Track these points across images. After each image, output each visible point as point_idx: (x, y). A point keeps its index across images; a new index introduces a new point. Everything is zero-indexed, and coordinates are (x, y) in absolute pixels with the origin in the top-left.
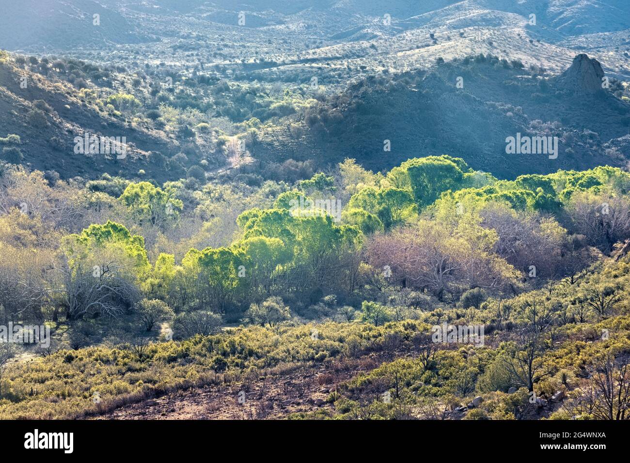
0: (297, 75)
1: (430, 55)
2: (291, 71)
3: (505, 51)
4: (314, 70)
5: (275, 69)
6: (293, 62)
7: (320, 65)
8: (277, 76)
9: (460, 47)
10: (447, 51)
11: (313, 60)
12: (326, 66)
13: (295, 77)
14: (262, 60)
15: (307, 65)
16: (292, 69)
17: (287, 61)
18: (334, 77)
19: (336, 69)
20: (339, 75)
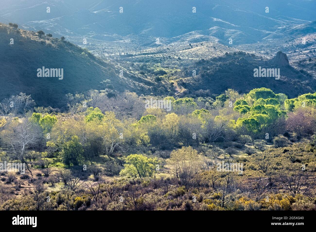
0: (143, 60)
1: (193, 52)
2: (140, 58)
3: (221, 51)
4: (149, 57)
5: (134, 57)
6: (139, 55)
7: (151, 56)
8: (135, 60)
9: (203, 49)
10: (199, 51)
11: (148, 54)
12: (154, 56)
13: (142, 60)
14: (127, 54)
15: (146, 56)
16: (140, 57)
17: (136, 54)
18: (158, 60)
19: (158, 57)
20: (160, 60)
